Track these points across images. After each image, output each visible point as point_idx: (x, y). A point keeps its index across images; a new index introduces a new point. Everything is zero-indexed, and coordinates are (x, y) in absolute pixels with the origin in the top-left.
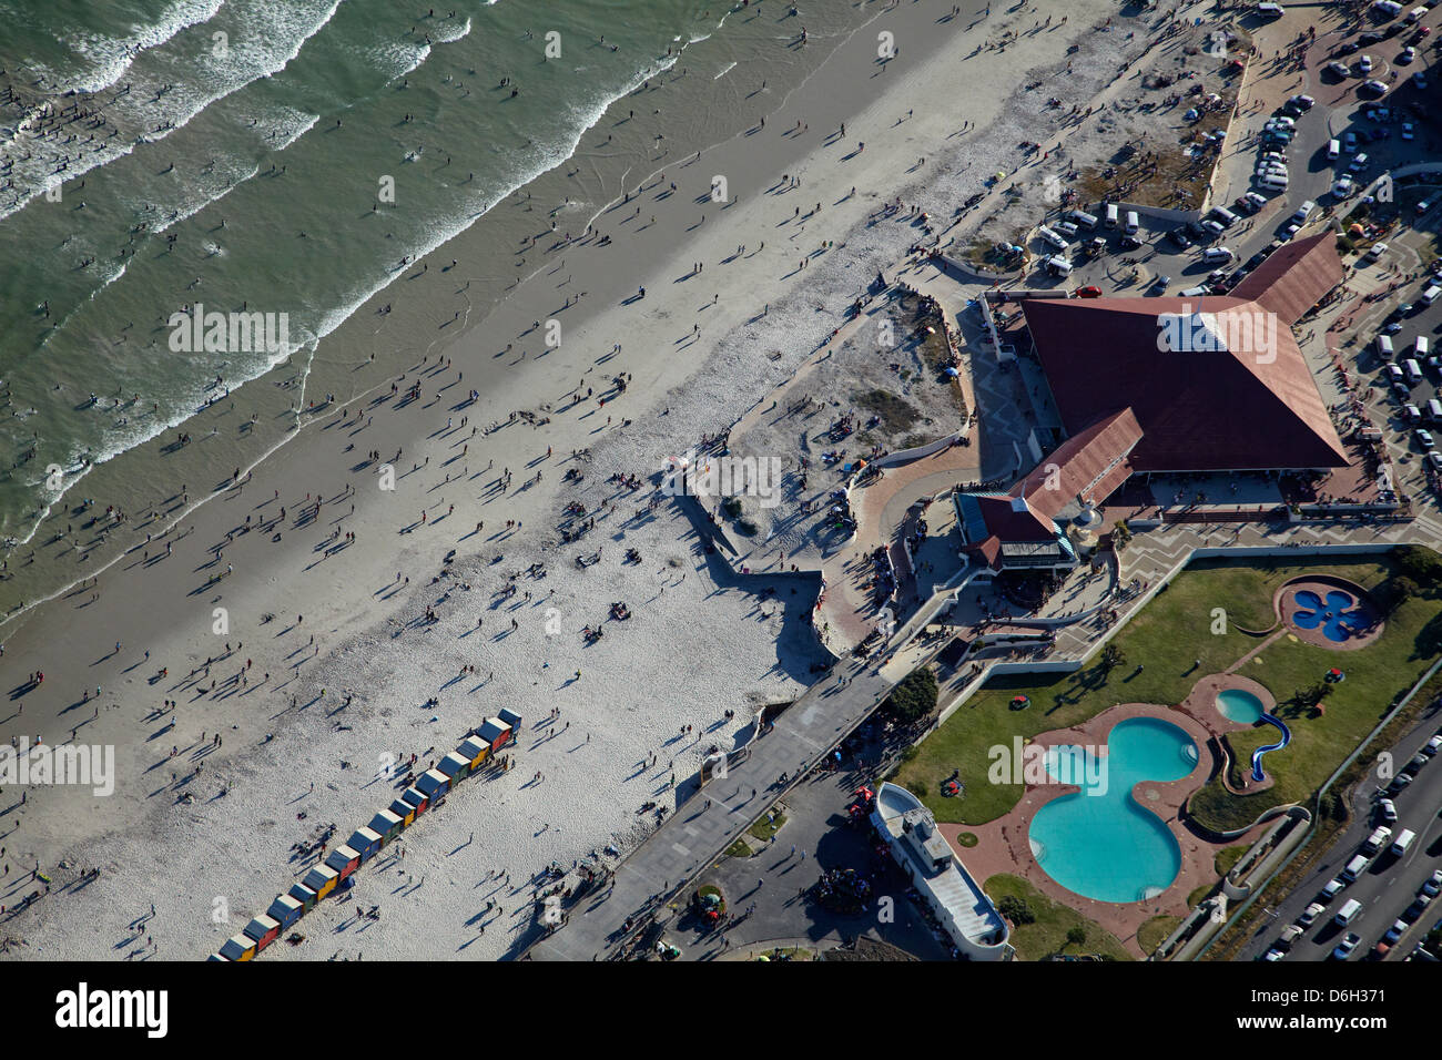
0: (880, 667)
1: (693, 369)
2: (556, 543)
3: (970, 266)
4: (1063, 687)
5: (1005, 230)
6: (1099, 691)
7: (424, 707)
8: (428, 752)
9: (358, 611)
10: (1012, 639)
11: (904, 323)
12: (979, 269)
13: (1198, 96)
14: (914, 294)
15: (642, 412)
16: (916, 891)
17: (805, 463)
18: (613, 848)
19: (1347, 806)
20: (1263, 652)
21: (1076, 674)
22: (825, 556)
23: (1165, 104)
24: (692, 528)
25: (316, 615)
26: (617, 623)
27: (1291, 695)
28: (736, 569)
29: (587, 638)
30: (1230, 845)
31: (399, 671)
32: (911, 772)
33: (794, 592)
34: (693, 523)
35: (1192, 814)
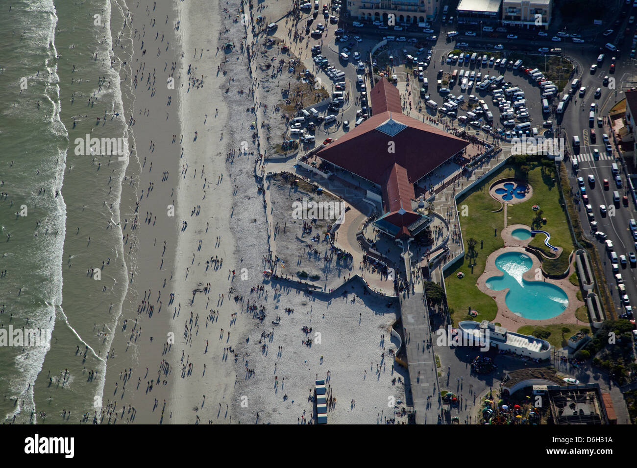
0: (413, 290)
1: (232, 242)
2: (259, 323)
3: (282, 155)
4: (466, 262)
5: (277, 138)
6: (478, 256)
7: (284, 400)
8: (304, 412)
9: (223, 387)
10: (437, 257)
11: (284, 185)
12: (286, 154)
13: (285, 64)
14: (275, 174)
15: (234, 265)
16: (502, 351)
17: (309, 246)
18: (400, 401)
19: (588, 242)
20: (507, 214)
21: (465, 256)
22: (350, 270)
23: (278, 72)
24: (296, 290)
25: (211, 397)
26: (310, 334)
27: (531, 221)
28: (327, 292)
29: (307, 345)
30: (569, 276)
31: (262, 395)
32: (456, 317)
33: (353, 287)
34: (295, 288)
35: (549, 274)
